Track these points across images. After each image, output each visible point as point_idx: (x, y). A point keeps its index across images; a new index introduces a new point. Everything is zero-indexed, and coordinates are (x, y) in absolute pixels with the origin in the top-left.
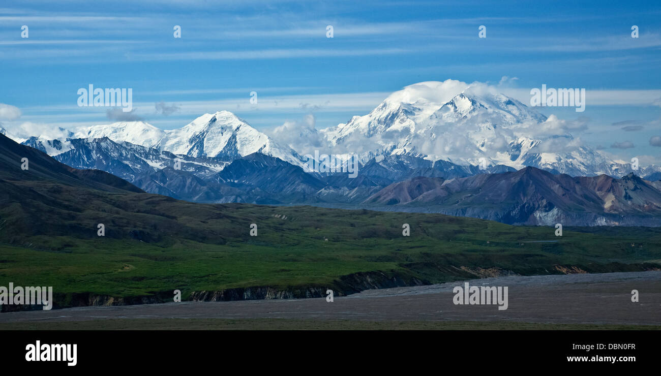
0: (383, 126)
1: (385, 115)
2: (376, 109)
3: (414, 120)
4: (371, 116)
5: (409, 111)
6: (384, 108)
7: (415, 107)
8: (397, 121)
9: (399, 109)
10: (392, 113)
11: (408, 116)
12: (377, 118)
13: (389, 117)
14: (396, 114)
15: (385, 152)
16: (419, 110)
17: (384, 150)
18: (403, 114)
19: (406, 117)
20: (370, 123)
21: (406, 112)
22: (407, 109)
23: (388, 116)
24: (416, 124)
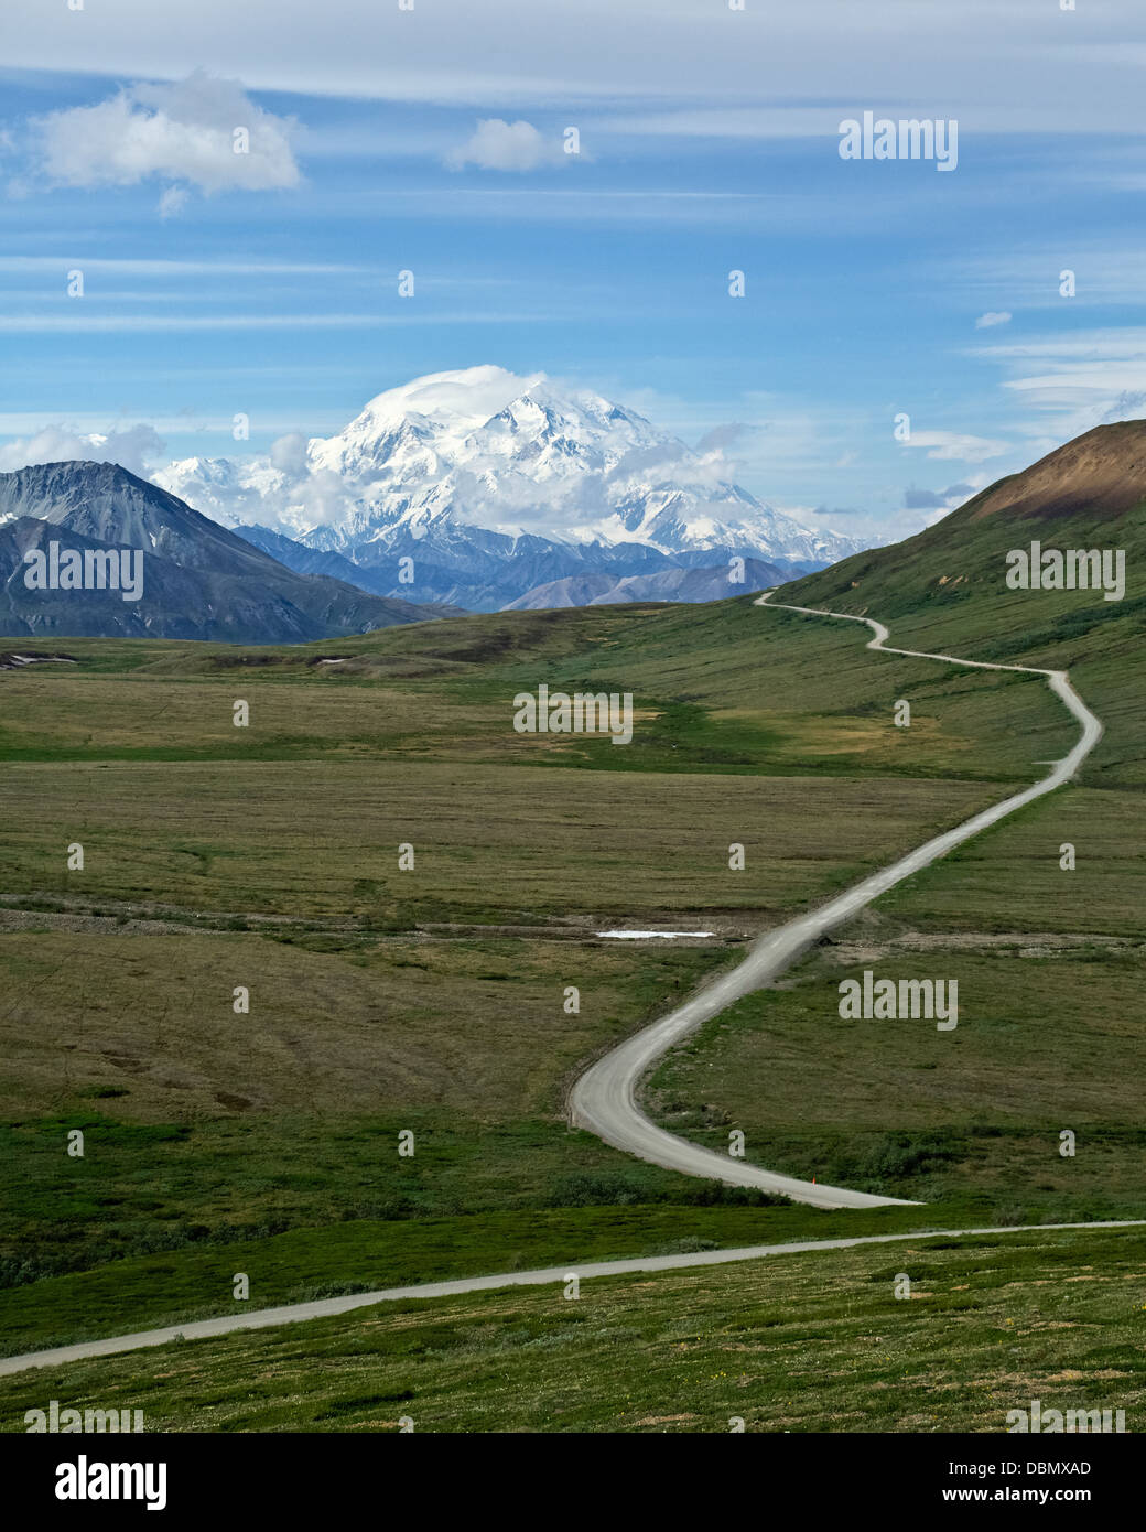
0: (372, 461)
1: (374, 438)
2: (352, 425)
3: (433, 448)
4: (346, 439)
5: (423, 429)
6: (369, 423)
7: (433, 421)
8: (400, 451)
9: (402, 426)
10: (388, 434)
11: (423, 441)
12: (359, 444)
13: (383, 442)
14: (398, 436)
15: (387, 513)
16: (442, 427)
17: (385, 510)
18: (411, 436)
19: (417, 443)
20: (344, 454)
21: (417, 432)
22: (417, 426)
23: (380, 440)
24: (438, 456)
